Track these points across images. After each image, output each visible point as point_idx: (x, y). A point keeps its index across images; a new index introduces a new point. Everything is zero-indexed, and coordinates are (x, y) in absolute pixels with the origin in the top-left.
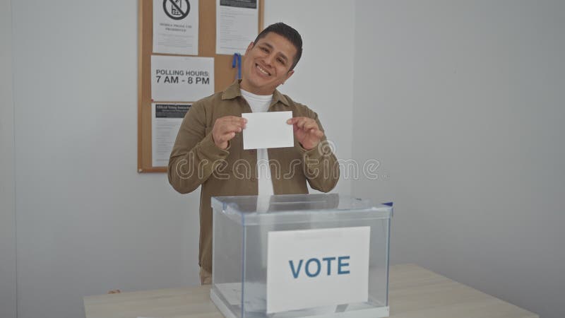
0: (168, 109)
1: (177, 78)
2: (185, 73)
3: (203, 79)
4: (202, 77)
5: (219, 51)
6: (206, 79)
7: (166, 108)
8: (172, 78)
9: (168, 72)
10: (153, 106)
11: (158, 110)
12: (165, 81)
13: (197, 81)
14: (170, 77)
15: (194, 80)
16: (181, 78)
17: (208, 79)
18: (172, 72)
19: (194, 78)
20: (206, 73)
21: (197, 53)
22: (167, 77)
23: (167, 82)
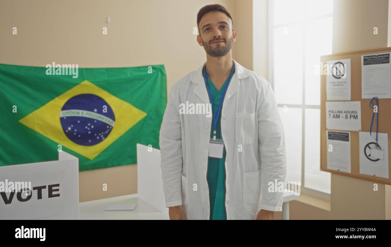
0: (335, 134)
1: (339, 115)
2: (343, 112)
3: (354, 116)
4: (353, 114)
5: (363, 97)
6: (355, 116)
7: (333, 134)
8: (337, 115)
9: (334, 112)
10: (327, 132)
11: (329, 135)
12: (333, 117)
13: (350, 117)
14: (335, 115)
15: (349, 117)
16: (341, 115)
17: (357, 116)
18: (336, 112)
19: (349, 115)
20: (356, 112)
21: (350, 99)
22: (334, 115)
23: (334, 118)
